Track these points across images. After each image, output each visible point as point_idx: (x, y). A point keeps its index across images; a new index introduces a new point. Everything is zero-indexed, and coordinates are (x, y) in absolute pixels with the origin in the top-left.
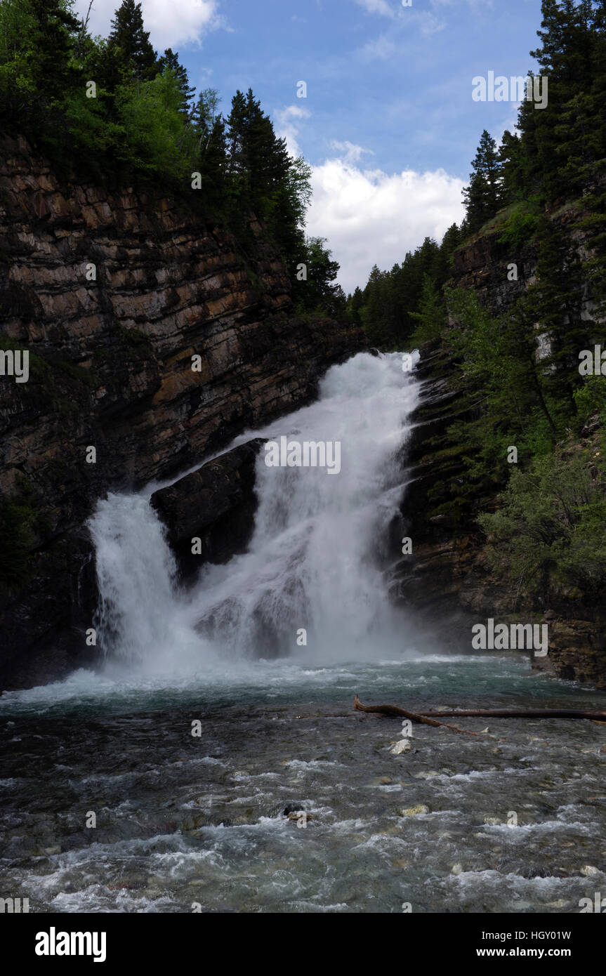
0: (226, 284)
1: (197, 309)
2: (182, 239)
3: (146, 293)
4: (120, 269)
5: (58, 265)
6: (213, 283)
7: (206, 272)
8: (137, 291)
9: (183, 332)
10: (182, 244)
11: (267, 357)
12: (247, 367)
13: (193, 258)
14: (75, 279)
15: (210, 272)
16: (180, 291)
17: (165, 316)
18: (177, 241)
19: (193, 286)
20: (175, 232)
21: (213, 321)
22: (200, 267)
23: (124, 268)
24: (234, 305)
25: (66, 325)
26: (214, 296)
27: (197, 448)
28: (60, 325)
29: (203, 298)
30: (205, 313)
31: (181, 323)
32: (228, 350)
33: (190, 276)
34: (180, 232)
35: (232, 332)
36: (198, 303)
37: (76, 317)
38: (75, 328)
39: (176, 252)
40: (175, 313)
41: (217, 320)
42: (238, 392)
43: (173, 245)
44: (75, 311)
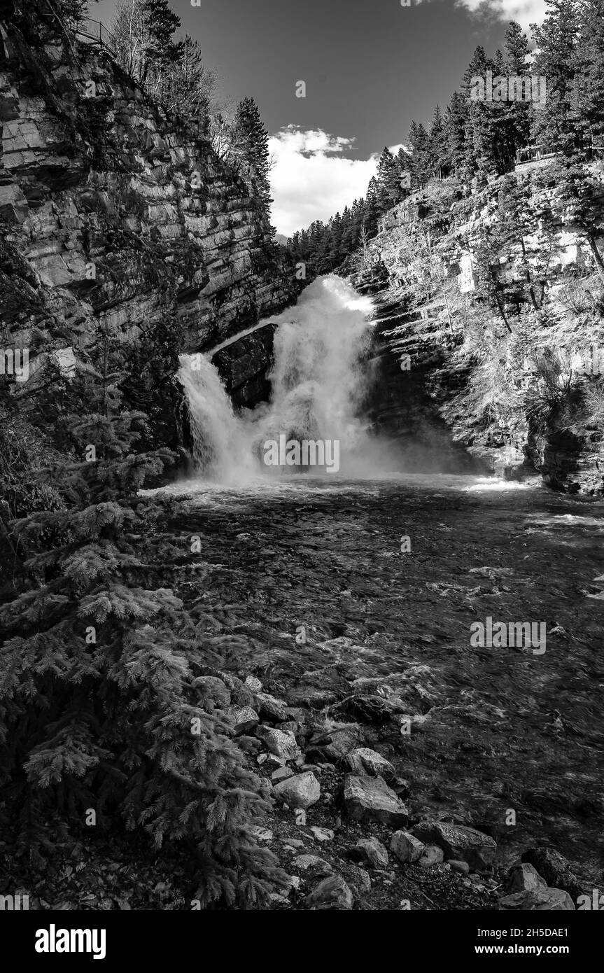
0: (245, 218)
1: (228, 233)
2: (220, 184)
3: (198, 217)
4: (187, 196)
5: (154, 185)
6: (237, 216)
7: (233, 208)
8: (194, 214)
9: (219, 248)
10: (220, 187)
11: (267, 271)
12: (255, 277)
13: (226, 197)
14: (165, 197)
15: (236, 208)
16: (218, 219)
17: (209, 234)
18: (216, 185)
19: (226, 217)
20: (215, 178)
21: (236, 243)
22: (229, 204)
23: (189, 196)
24: (249, 233)
25: (158, 227)
26: (238, 224)
27: (223, 330)
28: (155, 227)
29: (231, 226)
30: (232, 236)
31: (218, 241)
32: (244, 264)
33: (224, 210)
34: (218, 179)
35: (247, 252)
36: (228, 229)
37: (165, 224)
38: (164, 231)
39: (216, 193)
40: (213, 234)
41: (238, 242)
42: (248, 294)
43: (214, 187)
44: (165, 219)
